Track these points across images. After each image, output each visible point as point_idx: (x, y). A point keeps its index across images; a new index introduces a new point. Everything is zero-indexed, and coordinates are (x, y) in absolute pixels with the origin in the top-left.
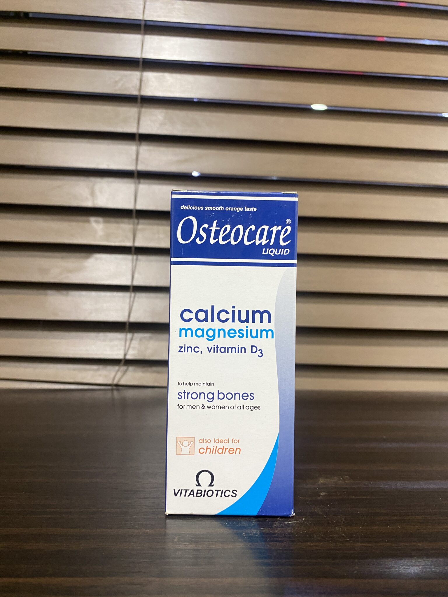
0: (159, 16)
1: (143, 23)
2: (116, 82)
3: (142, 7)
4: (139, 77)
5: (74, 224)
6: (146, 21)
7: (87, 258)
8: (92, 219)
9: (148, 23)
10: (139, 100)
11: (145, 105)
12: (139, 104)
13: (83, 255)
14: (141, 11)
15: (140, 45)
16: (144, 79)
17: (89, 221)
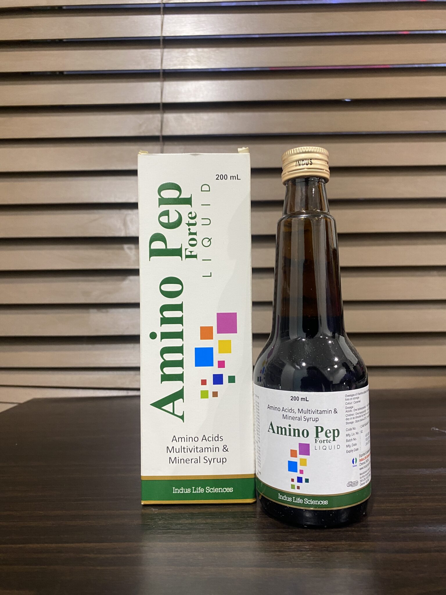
0: (175, 65)
1: (161, 71)
2: (140, 126)
3: (159, 58)
4: (160, 118)
5: (110, 252)
6: (164, 70)
7: (124, 280)
8: (126, 246)
9: (166, 71)
10: (161, 139)
11: (166, 143)
12: (161, 143)
13: (119, 277)
14: (159, 62)
15: (160, 91)
16: (165, 120)
17: (123, 249)
